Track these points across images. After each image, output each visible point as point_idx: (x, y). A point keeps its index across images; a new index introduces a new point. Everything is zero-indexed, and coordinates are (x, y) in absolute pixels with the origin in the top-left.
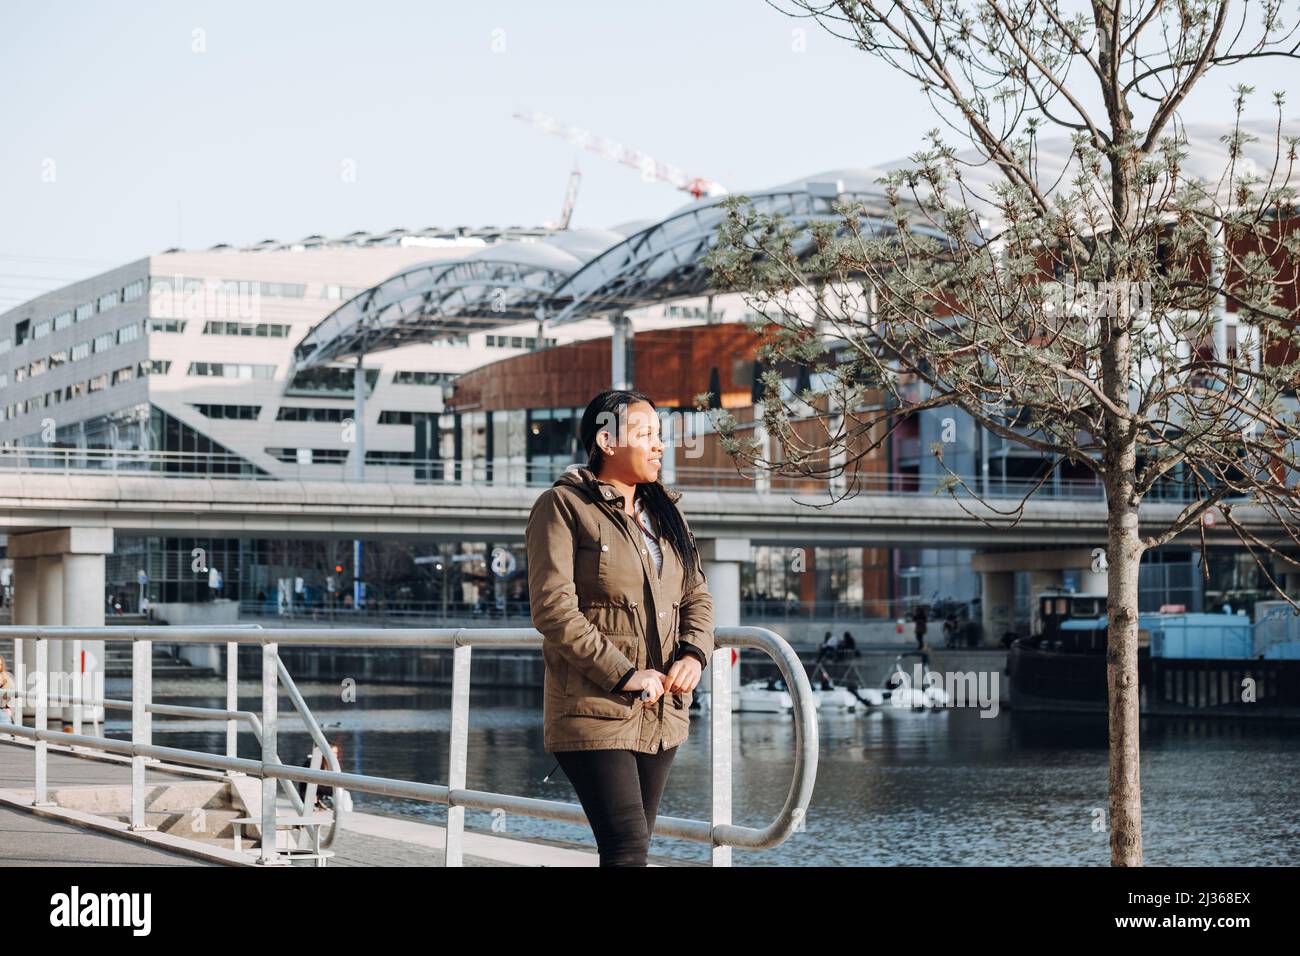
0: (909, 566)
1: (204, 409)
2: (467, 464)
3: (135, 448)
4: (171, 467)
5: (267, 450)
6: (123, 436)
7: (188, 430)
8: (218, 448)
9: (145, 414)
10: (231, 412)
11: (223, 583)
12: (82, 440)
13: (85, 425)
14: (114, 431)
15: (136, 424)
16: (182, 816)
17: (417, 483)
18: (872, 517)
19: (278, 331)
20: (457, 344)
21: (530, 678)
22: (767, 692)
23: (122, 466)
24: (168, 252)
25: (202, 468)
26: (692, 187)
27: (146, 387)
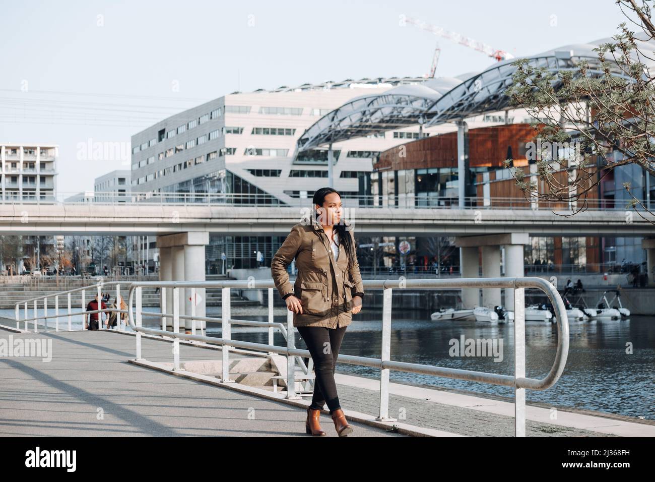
0: (610, 246)
1: (253, 172)
2: (385, 197)
3: (219, 192)
4: (237, 201)
5: (285, 192)
6: (213, 186)
7: (245, 182)
8: (260, 191)
9: (223, 174)
10: (266, 173)
11: (264, 259)
12: (192, 188)
13: (194, 181)
14: (208, 184)
15: (219, 180)
16: (247, 375)
17: (360, 207)
18: (590, 221)
19: (289, 132)
20: (379, 137)
21: (418, 305)
22: (538, 311)
23: (212, 201)
24: (233, 93)
25: (253, 201)
26: (496, 55)
27: (224, 161)
